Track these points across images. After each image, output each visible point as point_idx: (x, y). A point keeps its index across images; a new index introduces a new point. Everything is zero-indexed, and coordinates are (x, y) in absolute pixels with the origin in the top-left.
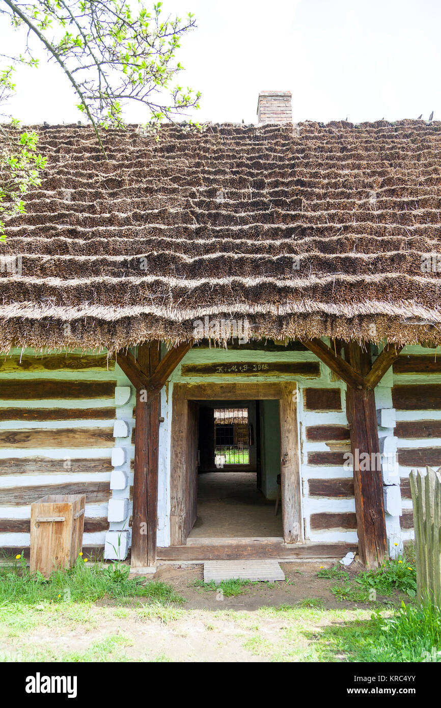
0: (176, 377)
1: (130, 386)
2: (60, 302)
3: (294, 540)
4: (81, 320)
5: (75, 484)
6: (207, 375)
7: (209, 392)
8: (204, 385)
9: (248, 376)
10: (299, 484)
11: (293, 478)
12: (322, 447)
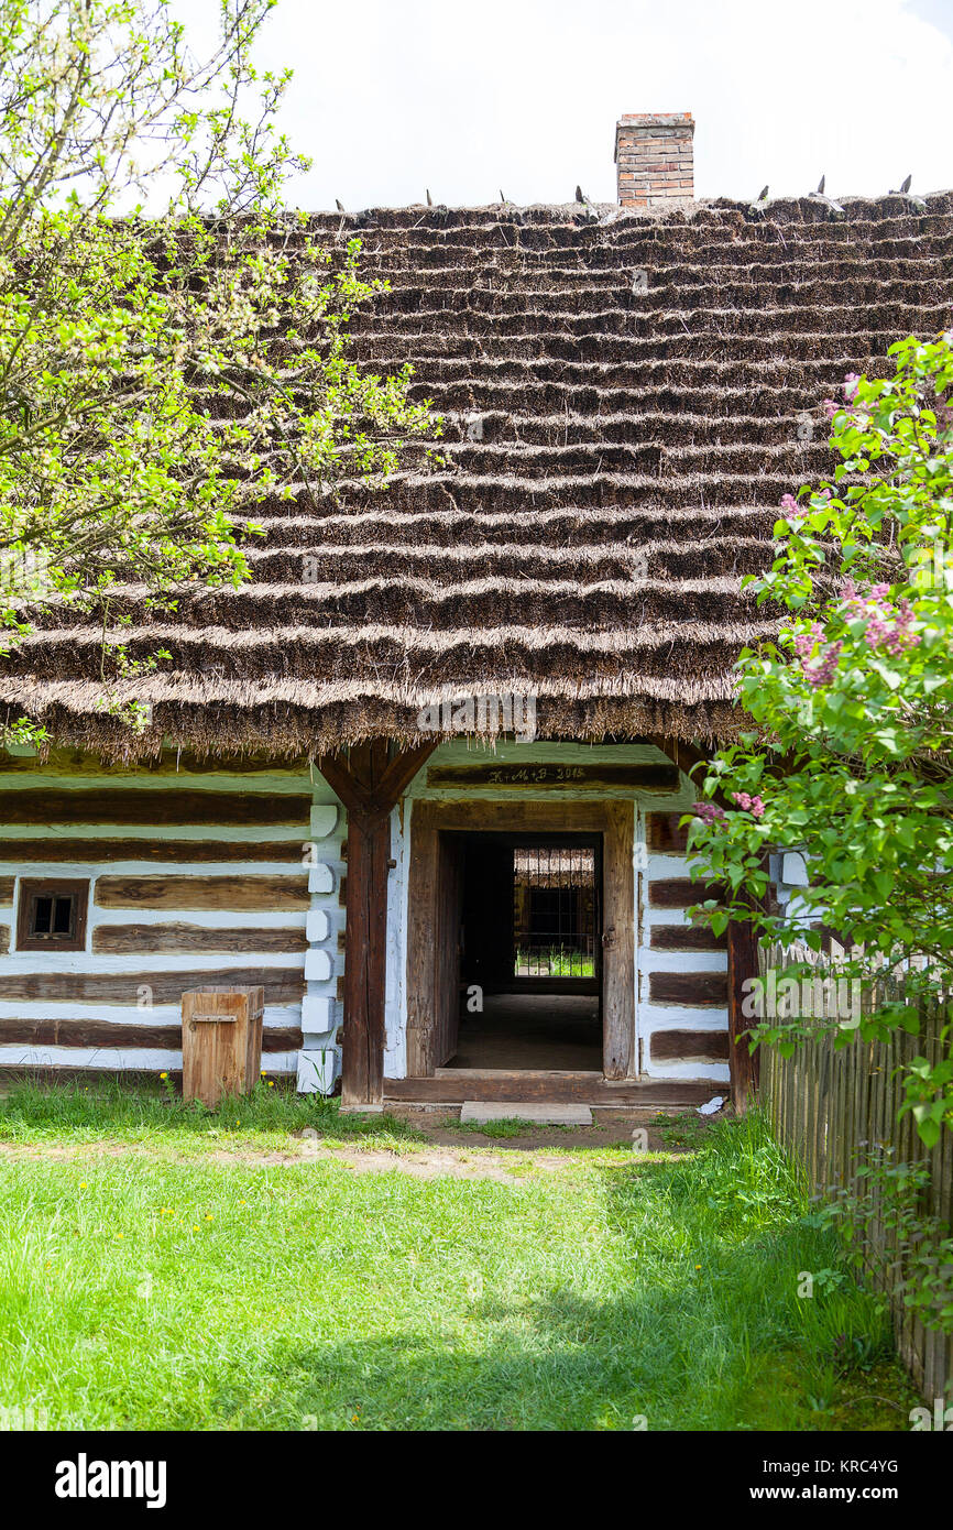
0: (419, 789)
1: (337, 804)
2: (231, 673)
3: (620, 1073)
4: (268, 706)
5: (243, 971)
6: (471, 786)
7: (475, 816)
8: (467, 804)
9: (547, 789)
10: (632, 979)
11: (623, 970)
12: (676, 917)
